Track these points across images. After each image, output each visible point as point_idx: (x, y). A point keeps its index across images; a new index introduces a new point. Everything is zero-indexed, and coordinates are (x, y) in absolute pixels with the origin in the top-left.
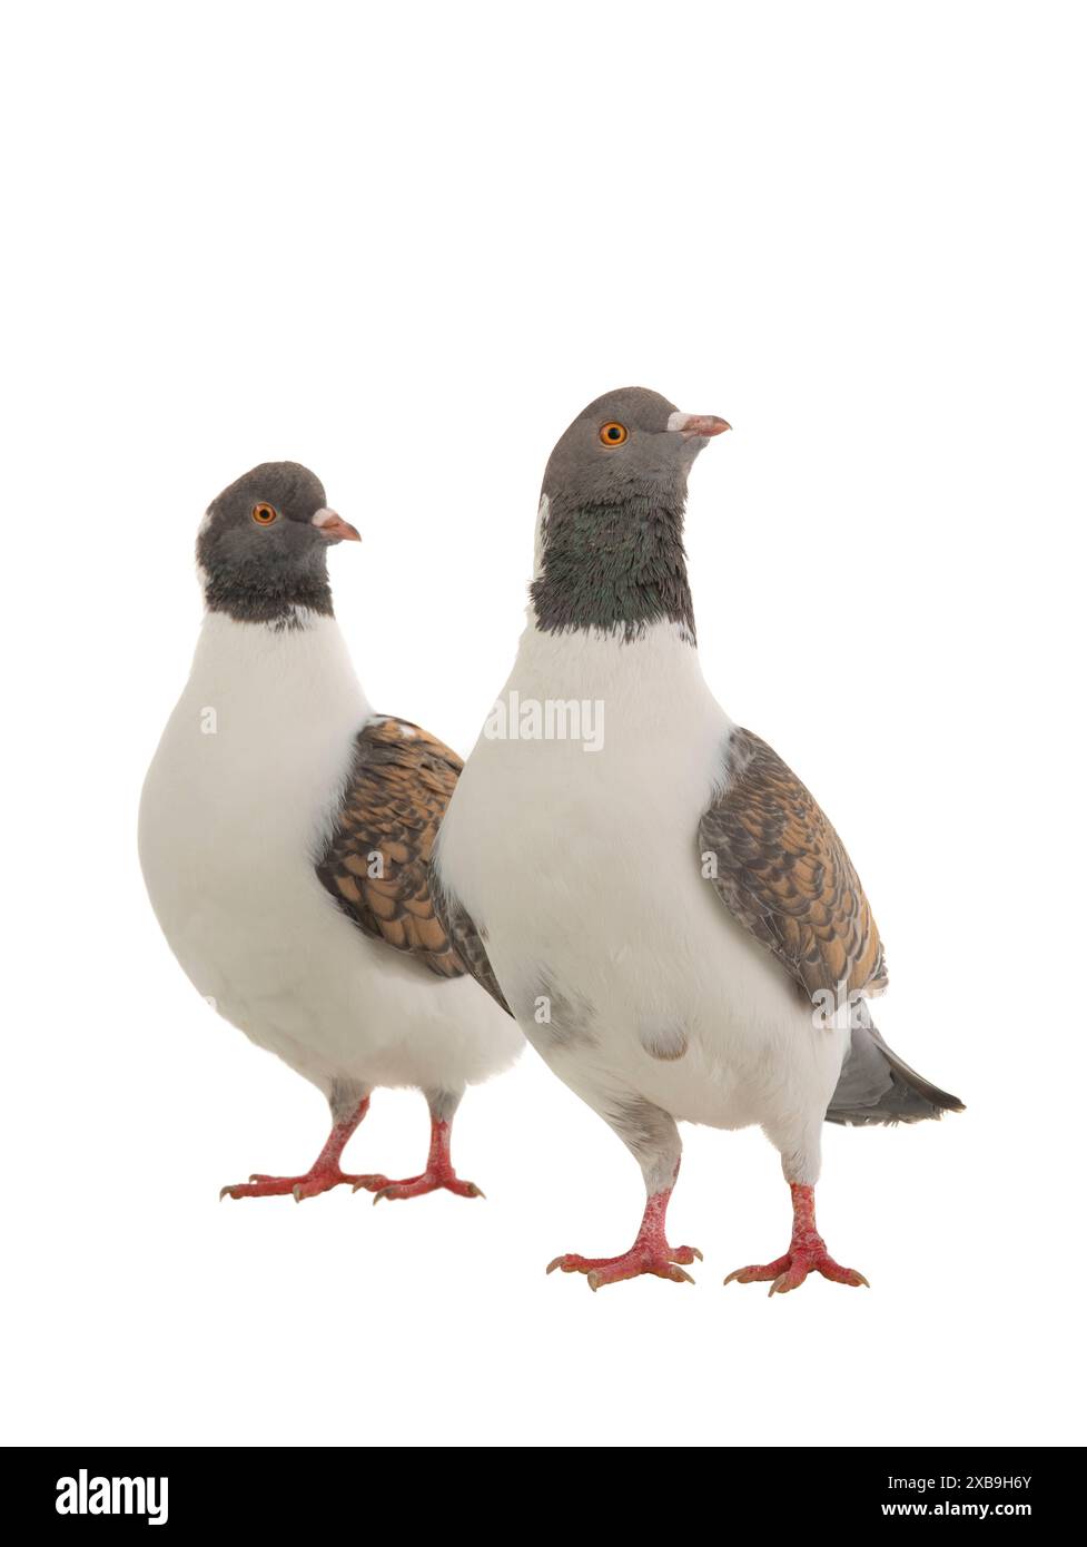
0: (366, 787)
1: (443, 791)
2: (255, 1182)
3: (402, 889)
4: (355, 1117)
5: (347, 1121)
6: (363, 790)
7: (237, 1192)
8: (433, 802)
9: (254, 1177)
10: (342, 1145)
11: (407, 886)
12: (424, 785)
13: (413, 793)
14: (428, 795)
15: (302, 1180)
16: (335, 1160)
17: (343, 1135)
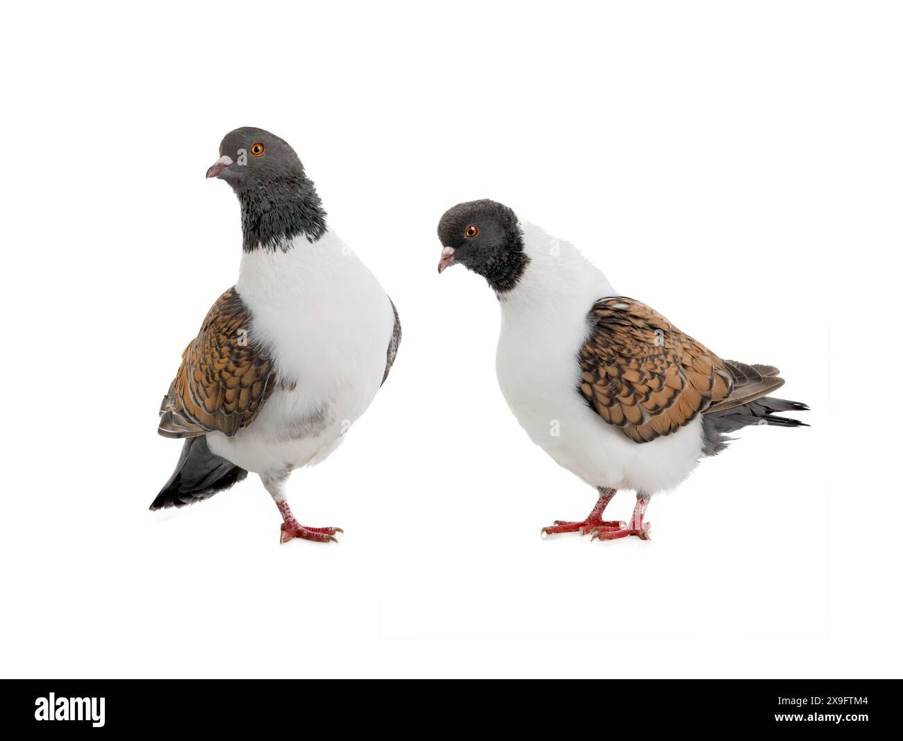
0: (602, 336)
1: (644, 340)
2: (557, 525)
3: (611, 392)
4: (611, 493)
5: (607, 496)
6: (600, 338)
7: (549, 531)
8: (638, 347)
9: (556, 522)
10: (604, 507)
11: (614, 390)
12: (633, 336)
13: (628, 341)
14: (636, 342)
15: (582, 524)
16: (599, 515)
17: (604, 502)
